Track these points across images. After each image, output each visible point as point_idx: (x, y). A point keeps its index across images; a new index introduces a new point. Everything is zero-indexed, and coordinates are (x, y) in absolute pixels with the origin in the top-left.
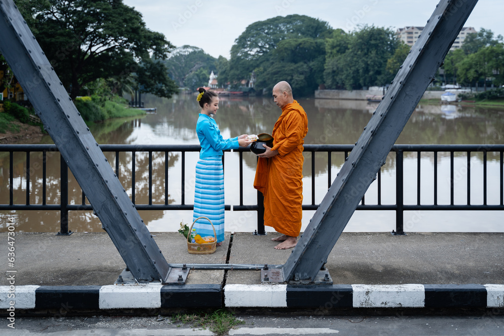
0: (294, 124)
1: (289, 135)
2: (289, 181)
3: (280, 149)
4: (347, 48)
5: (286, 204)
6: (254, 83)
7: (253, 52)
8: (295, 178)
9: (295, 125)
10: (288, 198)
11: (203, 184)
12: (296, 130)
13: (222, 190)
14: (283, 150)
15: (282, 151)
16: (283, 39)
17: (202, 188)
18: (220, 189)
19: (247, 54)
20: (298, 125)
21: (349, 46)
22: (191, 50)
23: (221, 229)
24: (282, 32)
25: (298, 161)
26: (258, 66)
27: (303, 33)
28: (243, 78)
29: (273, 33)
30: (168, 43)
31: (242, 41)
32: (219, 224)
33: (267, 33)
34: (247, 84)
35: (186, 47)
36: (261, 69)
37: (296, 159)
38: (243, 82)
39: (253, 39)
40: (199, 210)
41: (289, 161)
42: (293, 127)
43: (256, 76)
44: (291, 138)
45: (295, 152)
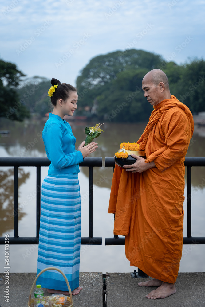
0: (179, 127)
1: (172, 143)
2: (171, 208)
3: (158, 161)
4: (178, 78)
5: (165, 240)
6: (97, 109)
7: (96, 82)
8: (177, 202)
9: (181, 129)
10: (170, 231)
11: (51, 210)
12: (182, 135)
13: (77, 219)
14: (163, 162)
15: (161, 164)
16: (122, 70)
17: (51, 216)
18: (75, 218)
19: (90, 84)
20: (184, 128)
21: (181, 76)
22: (40, 80)
23: (74, 271)
24: (121, 64)
25: (181, 179)
26: (100, 94)
27: (140, 65)
28: (86, 105)
29: (113, 66)
30: (20, 72)
31: (86, 72)
32: (72, 266)
33: (108, 65)
34: (90, 110)
35: (36, 77)
36: (103, 97)
37: (179, 176)
38: (87, 109)
39: (95, 70)
40: (46, 245)
41: (170, 179)
42: (177, 132)
43: (98, 103)
44: (175, 147)
45: (179, 167)
